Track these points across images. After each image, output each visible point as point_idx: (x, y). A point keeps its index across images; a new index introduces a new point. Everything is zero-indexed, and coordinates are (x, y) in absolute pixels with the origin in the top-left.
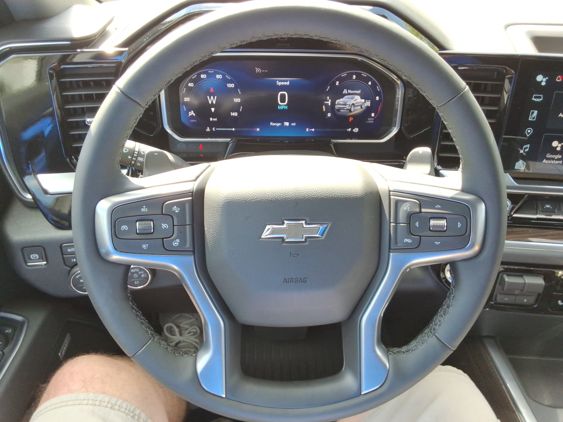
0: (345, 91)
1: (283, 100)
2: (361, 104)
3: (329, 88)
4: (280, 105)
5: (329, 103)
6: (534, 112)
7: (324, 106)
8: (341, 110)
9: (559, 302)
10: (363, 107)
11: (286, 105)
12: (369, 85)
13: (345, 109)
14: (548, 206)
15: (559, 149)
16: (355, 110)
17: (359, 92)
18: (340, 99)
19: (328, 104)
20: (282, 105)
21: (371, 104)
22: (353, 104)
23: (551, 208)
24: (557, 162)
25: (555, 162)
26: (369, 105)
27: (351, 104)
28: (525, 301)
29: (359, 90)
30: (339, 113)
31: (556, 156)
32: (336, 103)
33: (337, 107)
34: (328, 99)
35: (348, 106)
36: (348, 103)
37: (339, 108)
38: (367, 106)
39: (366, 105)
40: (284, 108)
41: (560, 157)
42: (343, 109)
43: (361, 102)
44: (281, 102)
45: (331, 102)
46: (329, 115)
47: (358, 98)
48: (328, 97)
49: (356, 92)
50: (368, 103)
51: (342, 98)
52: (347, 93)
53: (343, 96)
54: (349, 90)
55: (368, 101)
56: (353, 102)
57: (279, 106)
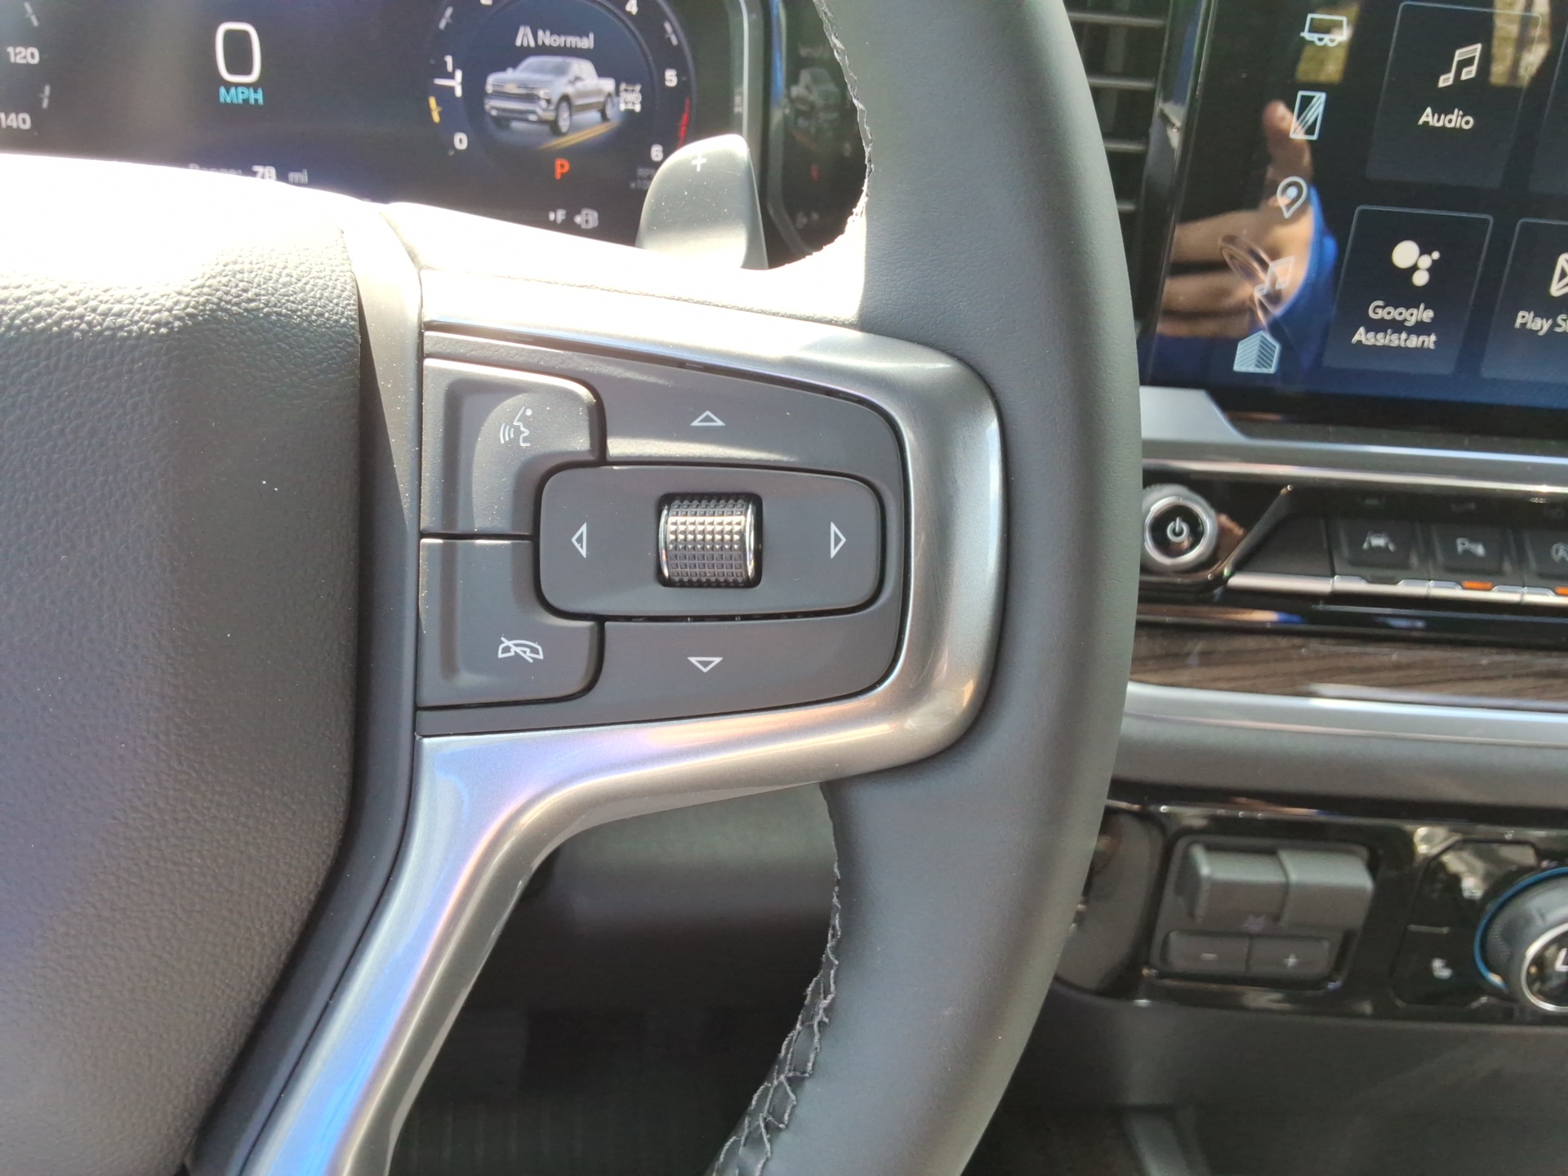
0: (524, 37)
1: (240, 62)
2: (602, 99)
3: (452, 16)
4: (228, 85)
5: (456, 83)
6: (1313, 97)
7: (432, 102)
8: (515, 125)
9: (1437, 964)
10: (609, 112)
11: (254, 86)
12: (629, 14)
13: (533, 118)
14: (1378, 541)
15: (1421, 279)
16: (574, 128)
17: (587, 43)
18: (503, 69)
19: (452, 89)
20: (237, 85)
21: (642, 103)
22: (565, 98)
23: (1391, 547)
24: (1414, 342)
25: (1406, 340)
26: (638, 108)
27: (555, 98)
28: (1292, 961)
29: (588, 37)
30: (503, 136)
31: (1412, 315)
32: (489, 89)
33: (494, 108)
34: (450, 67)
35: (543, 104)
36: (542, 93)
37: (502, 114)
38: (630, 113)
39: (623, 107)
40: (246, 101)
41: (1427, 315)
42: (521, 116)
43: (599, 92)
44: (231, 69)
45: (464, 83)
46: (461, 141)
47: (584, 69)
48: (449, 59)
49: (573, 41)
50: (632, 100)
51: (515, 65)
52: (532, 44)
53: (515, 57)
54: (540, 33)
55: (630, 88)
56: (561, 87)
57: (222, 90)
